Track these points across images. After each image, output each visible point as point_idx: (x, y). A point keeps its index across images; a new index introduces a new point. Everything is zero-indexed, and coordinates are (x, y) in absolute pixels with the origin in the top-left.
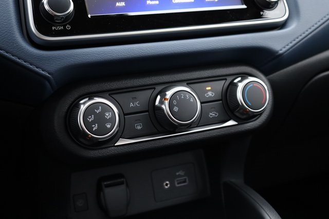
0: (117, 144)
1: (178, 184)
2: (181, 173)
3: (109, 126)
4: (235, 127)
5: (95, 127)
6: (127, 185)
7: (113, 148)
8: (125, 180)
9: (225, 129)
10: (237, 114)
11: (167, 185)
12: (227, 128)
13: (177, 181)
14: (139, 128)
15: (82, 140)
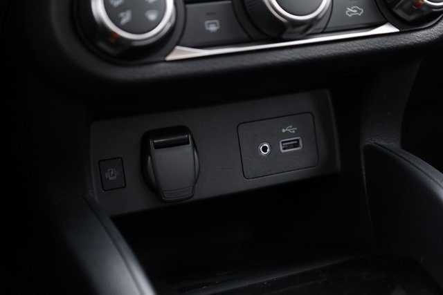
0: (170, 57)
1: (284, 149)
2: (290, 129)
3: (152, 16)
4: (394, 37)
5: (126, 17)
6: (195, 146)
7: (162, 65)
8: (190, 137)
9: (375, 40)
10: (400, 13)
11: (265, 149)
12: (379, 39)
13: (283, 143)
14: (213, 28)
15: (102, 45)
